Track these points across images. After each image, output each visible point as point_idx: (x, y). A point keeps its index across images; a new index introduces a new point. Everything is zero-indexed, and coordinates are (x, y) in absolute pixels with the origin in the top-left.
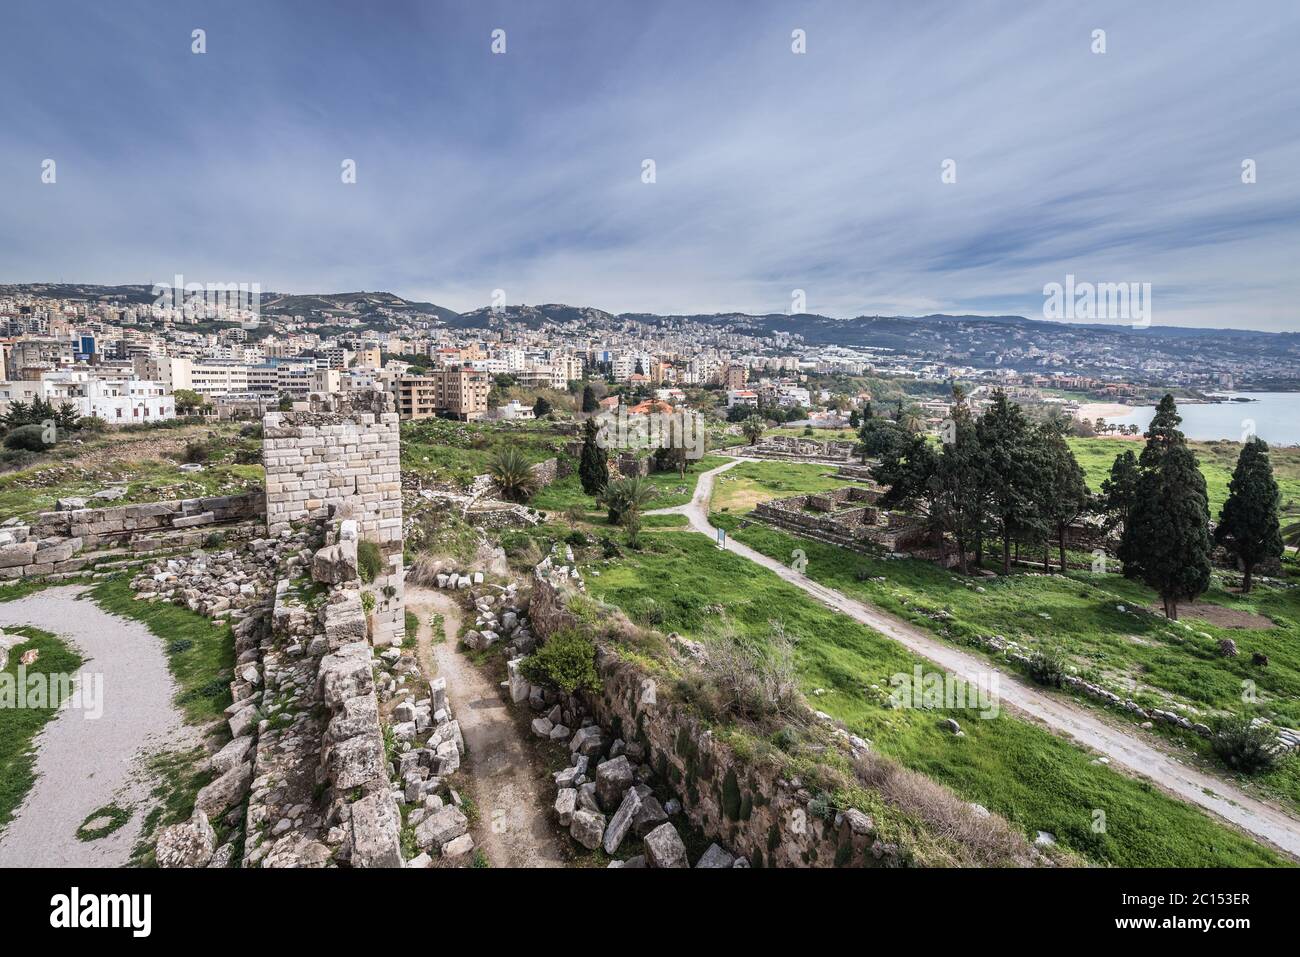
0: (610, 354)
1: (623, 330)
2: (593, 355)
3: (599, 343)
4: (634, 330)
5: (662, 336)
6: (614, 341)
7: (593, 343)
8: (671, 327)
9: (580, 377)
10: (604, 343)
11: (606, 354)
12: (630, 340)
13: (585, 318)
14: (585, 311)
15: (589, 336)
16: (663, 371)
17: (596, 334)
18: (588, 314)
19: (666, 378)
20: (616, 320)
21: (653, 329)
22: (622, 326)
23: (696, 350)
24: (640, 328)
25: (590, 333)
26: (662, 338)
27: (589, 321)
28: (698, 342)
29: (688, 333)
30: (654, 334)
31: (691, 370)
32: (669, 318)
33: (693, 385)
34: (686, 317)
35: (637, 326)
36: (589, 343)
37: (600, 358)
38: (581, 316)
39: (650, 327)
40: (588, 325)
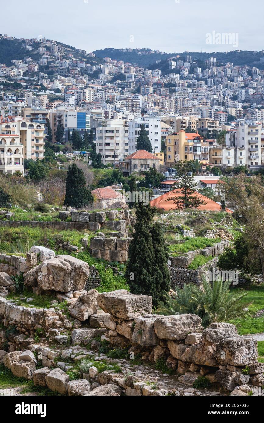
0: (88, 118)
1: (103, 78)
2: (59, 118)
3: (64, 99)
4: (122, 77)
5: (171, 87)
6: (89, 96)
7: (52, 99)
8: (186, 73)
9: (41, 156)
10: (72, 100)
11: (81, 117)
12: (117, 94)
13: (37, 57)
14: (36, 44)
15: (43, 88)
16: (186, 146)
17: (57, 84)
18: (42, 50)
19: (190, 158)
20: (90, 60)
21: (155, 76)
22: (100, 71)
23: (233, 112)
24: (133, 73)
25: (46, 83)
26: (172, 92)
27: (44, 61)
28: (235, 98)
29: (216, 83)
30: (157, 85)
31: (233, 144)
32: (184, 57)
33: (237, 170)
34: (213, 55)
35: (128, 70)
36: (46, 100)
37: (71, 124)
38: (28, 54)
39: (149, 73)
40: (41, 69)
